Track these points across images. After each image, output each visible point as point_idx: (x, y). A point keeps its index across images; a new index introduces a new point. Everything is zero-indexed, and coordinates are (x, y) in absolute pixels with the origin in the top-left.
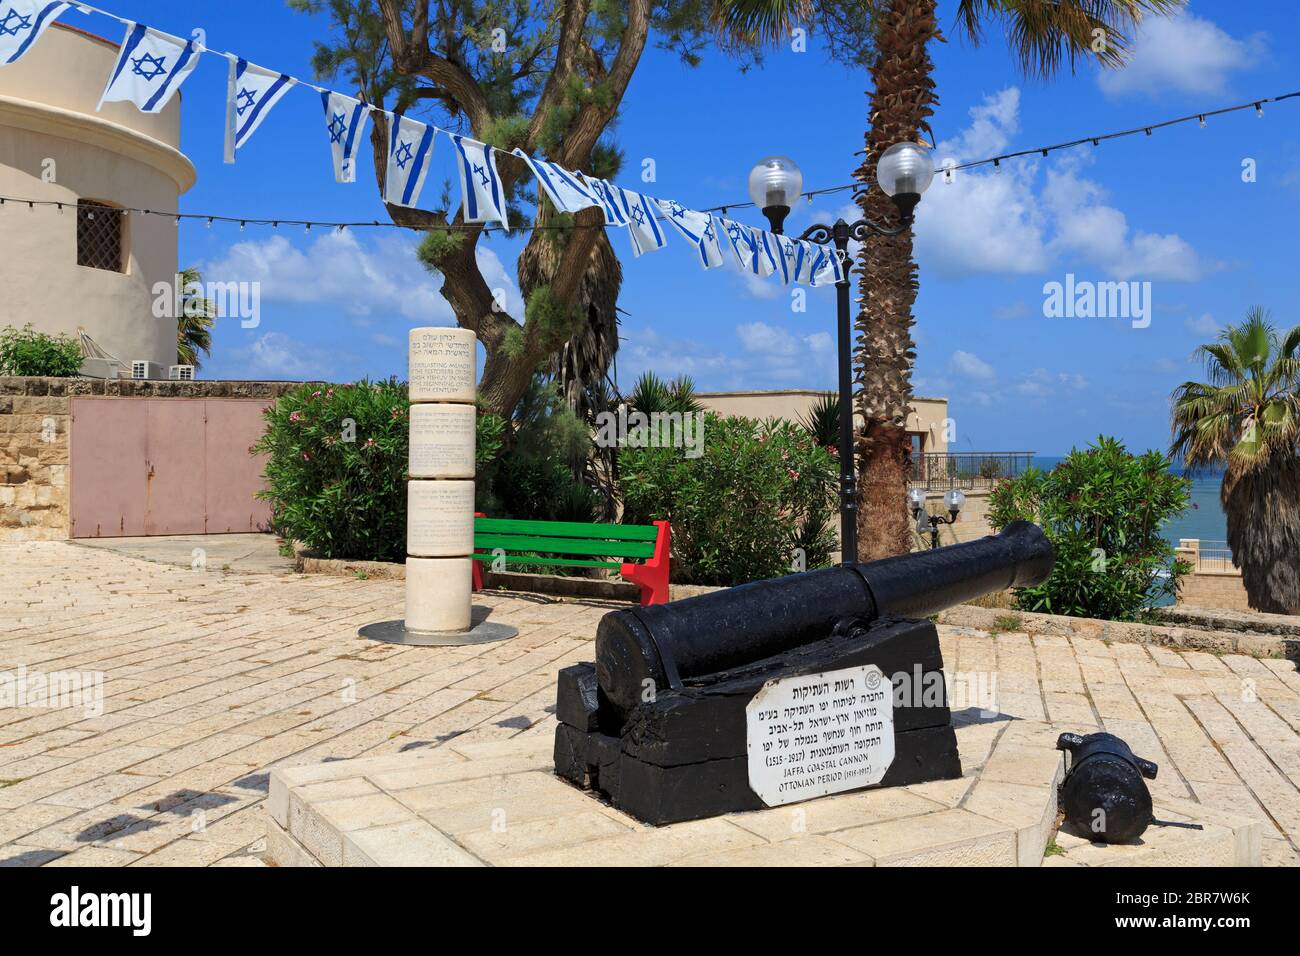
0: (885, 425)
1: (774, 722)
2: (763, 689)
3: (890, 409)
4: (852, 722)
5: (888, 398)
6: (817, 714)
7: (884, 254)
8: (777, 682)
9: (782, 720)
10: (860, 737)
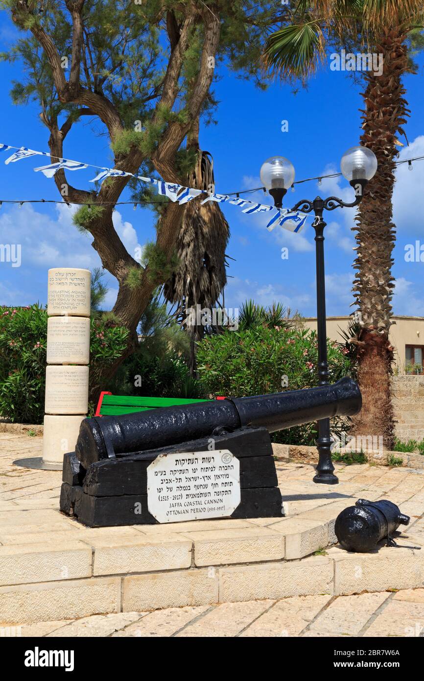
0: (372, 332)
1: (163, 477)
2: (157, 458)
3: (376, 322)
4: (213, 481)
5: (374, 314)
6: (190, 474)
7: (371, 218)
8: (166, 455)
9: (169, 476)
10: (217, 489)
